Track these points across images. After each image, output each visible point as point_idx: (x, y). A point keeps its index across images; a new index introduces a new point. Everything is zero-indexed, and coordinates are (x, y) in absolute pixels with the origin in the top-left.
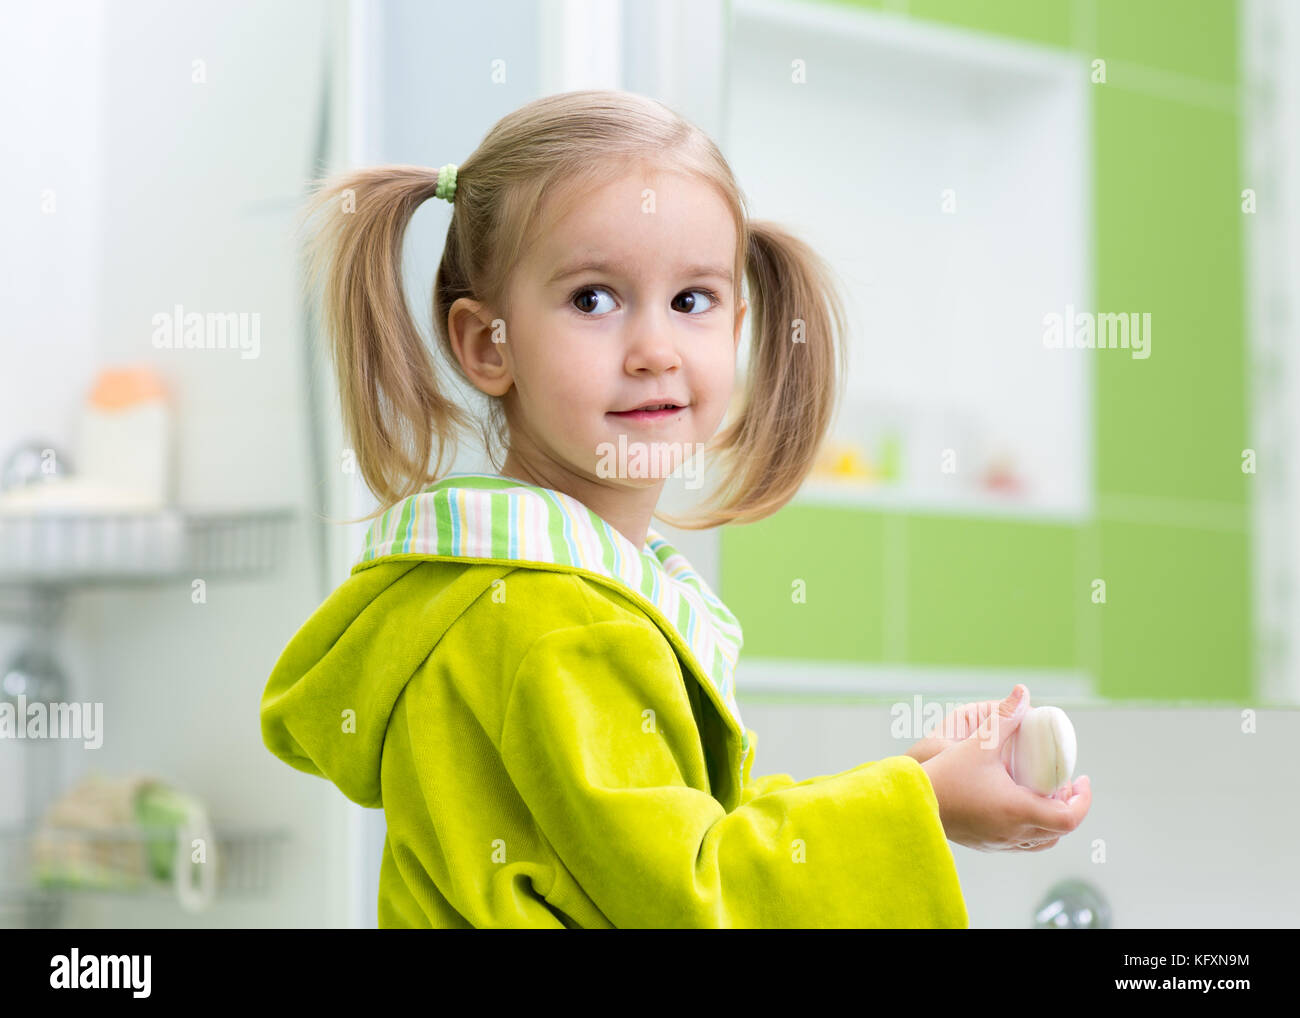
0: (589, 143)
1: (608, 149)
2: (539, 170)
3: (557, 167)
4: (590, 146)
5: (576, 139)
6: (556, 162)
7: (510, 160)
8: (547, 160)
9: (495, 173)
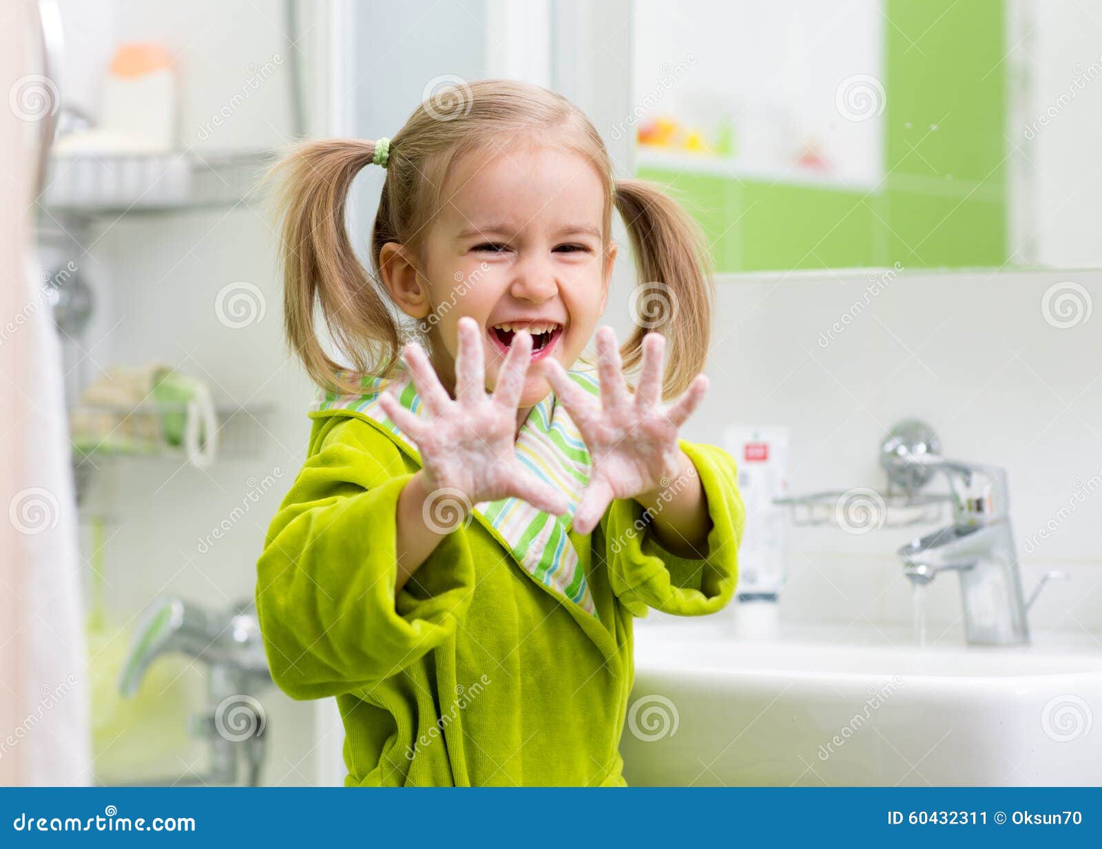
0: (487, 123)
1: (502, 128)
2: (448, 143)
3: (462, 141)
4: (489, 125)
5: (478, 120)
6: (461, 137)
7: (428, 135)
8: (455, 135)
9: (416, 146)
